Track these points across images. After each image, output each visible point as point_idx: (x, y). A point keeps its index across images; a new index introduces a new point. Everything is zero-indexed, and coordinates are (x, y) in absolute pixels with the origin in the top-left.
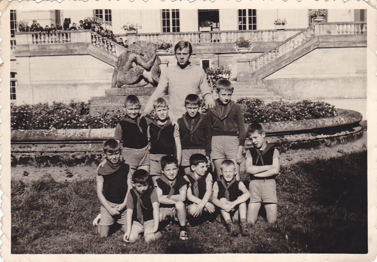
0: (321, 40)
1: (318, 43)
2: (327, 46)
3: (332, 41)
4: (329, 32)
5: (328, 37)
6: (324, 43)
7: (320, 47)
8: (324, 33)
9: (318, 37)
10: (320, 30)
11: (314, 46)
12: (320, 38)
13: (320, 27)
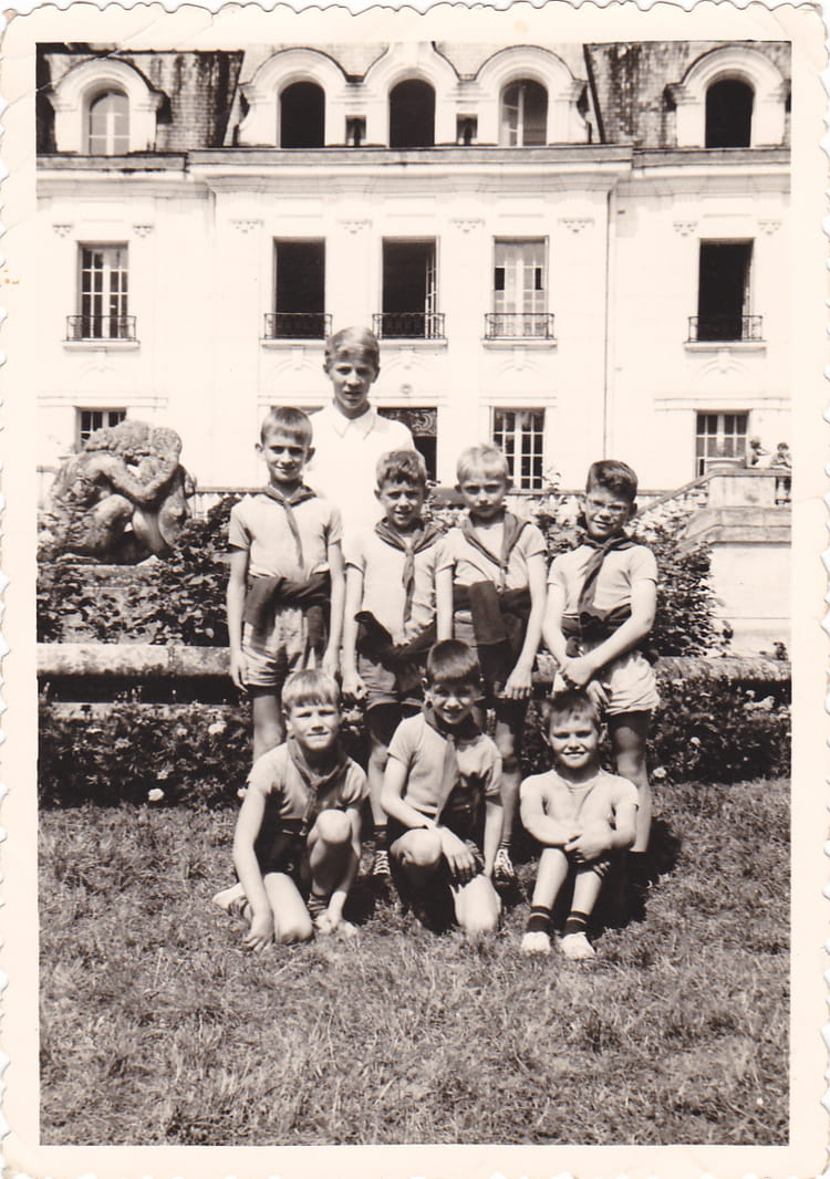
0: (726, 520)
1: (718, 528)
2: (746, 538)
3: (759, 522)
4: (751, 499)
5: (752, 511)
6: (738, 530)
7: (723, 539)
8: (736, 499)
9: (719, 512)
10: (724, 491)
11: (708, 535)
12: (724, 513)
13: (724, 483)
